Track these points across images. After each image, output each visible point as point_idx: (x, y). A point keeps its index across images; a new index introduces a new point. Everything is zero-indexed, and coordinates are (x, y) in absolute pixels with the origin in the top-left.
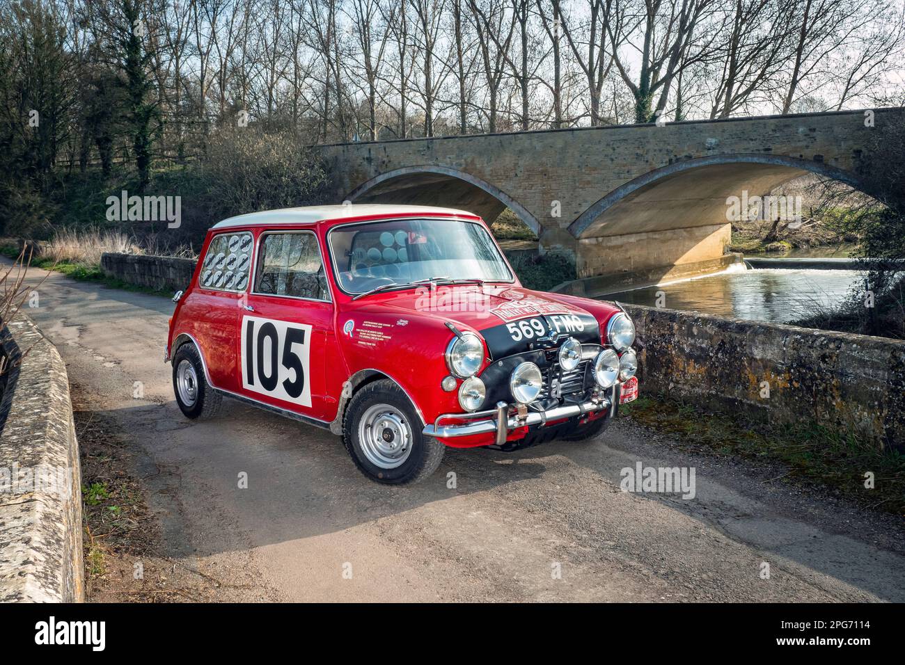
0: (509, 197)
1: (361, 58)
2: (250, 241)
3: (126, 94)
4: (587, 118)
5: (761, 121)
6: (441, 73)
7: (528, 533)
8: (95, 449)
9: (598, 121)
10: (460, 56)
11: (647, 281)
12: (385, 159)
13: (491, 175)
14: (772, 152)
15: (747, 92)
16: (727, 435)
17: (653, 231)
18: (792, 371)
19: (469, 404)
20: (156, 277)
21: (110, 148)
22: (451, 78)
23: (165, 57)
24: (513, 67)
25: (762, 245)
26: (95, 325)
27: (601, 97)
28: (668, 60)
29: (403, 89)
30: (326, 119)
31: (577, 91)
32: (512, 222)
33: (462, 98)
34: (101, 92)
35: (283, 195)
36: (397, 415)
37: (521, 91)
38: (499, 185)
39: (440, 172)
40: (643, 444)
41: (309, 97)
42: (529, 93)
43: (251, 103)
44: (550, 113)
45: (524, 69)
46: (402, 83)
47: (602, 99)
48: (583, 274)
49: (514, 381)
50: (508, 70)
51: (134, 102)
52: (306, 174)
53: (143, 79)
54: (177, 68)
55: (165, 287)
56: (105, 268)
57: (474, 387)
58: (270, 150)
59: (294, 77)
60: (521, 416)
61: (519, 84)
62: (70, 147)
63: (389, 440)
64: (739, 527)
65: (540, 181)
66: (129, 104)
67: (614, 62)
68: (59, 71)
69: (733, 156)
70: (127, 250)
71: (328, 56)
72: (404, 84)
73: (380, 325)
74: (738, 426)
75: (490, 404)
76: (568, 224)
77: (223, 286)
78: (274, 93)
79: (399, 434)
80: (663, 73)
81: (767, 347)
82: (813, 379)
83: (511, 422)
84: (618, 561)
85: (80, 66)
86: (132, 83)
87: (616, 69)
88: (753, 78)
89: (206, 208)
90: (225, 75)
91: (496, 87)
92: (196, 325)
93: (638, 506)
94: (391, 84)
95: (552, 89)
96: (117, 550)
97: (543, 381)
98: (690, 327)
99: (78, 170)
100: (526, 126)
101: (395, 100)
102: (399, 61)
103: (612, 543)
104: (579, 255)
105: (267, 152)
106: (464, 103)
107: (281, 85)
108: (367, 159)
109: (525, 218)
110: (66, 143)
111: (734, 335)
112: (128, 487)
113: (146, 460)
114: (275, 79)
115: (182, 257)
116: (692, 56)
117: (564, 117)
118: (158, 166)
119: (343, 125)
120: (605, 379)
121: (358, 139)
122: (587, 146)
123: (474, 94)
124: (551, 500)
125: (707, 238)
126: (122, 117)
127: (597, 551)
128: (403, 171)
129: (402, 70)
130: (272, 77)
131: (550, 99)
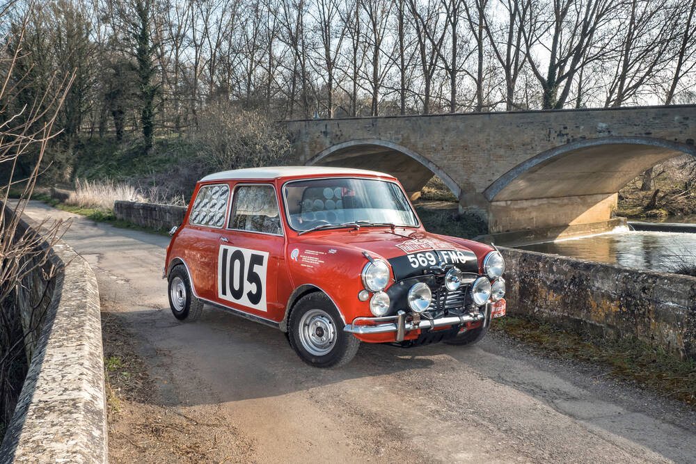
0: (437, 166)
1: (322, 51)
2: (227, 190)
3: (136, 76)
4: (504, 103)
5: (644, 110)
6: (386, 65)
7: (413, 401)
8: (111, 337)
9: (512, 107)
10: (402, 52)
11: (545, 237)
12: (339, 133)
13: (423, 148)
14: (652, 136)
15: (636, 86)
16: (572, 345)
17: (553, 197)
18: (622, 299)
19: (377, 311)
20: (156, 220)
21: (123, 119)
22: (394, 69)
23: (167, 48)
24: (445, 62)
25: (644, 212)
26: (110, 254)
27: (516, 87)
28: (571, 58)
29: (355, 77)
30: (293, 100)
31: (496, 82)
32: (439, 187)
33: (403, 85)
34: (117, 74)
35: (257, 159)
36: (327, 317)
37: (450, 81)
38: (428, 156)
39: (382, 145)
40: (509, 349)
41: (280, 81)
42: (457, 82)
43: (234, 85)
44: (473, 100)
45: (454, 64)
46: (355, 72)
47: (516, 89)
48: (494, 230)
49: (410, 296)
50: (440, 64)
51: (142, 83)
52: (275, 144)
53: (150, 65)
54: (177, 56)
55: (162, 228)
56: (117, 212)
57: (381, 299)
58: (247, 124)
59: (268, 65)
60: (415, 322)
61: (449, 76)
62: (92, 117)
63: (320, 335)
64: (566, 405)
65: (461, 154)
66: (139, 84)
67: (527, 59)
68: (86, 57)
69: (620, 138)
70: (134, 199)
71: (296, 50)
72: (356, 73)
73: (317, 253)
74: (582, 340)
75: (393, 311)
76: (482, 190)
77: (207, 223)
78: (252, 78)
79: (327, 331)
80: (567, 69)
81: (605, 281)
82: (636, 305)
83: (407, 326)
84: (474, 421)
85: (101, 53)
86: (142, 68)
87: (528, 65)
88: (642, 74)
89: (196, 168)
90: (214, 64)
91: (431, 77)
92: (186, 252)
93: (496, 389)
94: (346, 73)
95: (475, 79)
96: (128, 399)
97: (433, 297)
98: (551, 265)
99: (98, 136)
100: (453, 109)
101: (348, 85)
102: (353, 54)
103: (472, 410)
104: (491, 215)
105: (245, 125)
106: (404, 89)
107: (258, 71)
108: (324, 132)
109: (449, 184)
110: (89, 114)
111: (582, 272)
112: (135, 362)
113: (148, 345)
114: (253, 67)
115: (176, 205)
116: (592, 55)
117: (485, 102)
118: (159, 134)
119: (307, 105)
120: (480, 299)
121: (318, 117)
122: (500, 127)
123: (412, 82)
124: (434, 382)
125: (598, 204)
126: (133, 94)
127: (460, 414)
128: (352, 143)
129: (355, 62)
130: (251, 65)
131: (474, 88)
